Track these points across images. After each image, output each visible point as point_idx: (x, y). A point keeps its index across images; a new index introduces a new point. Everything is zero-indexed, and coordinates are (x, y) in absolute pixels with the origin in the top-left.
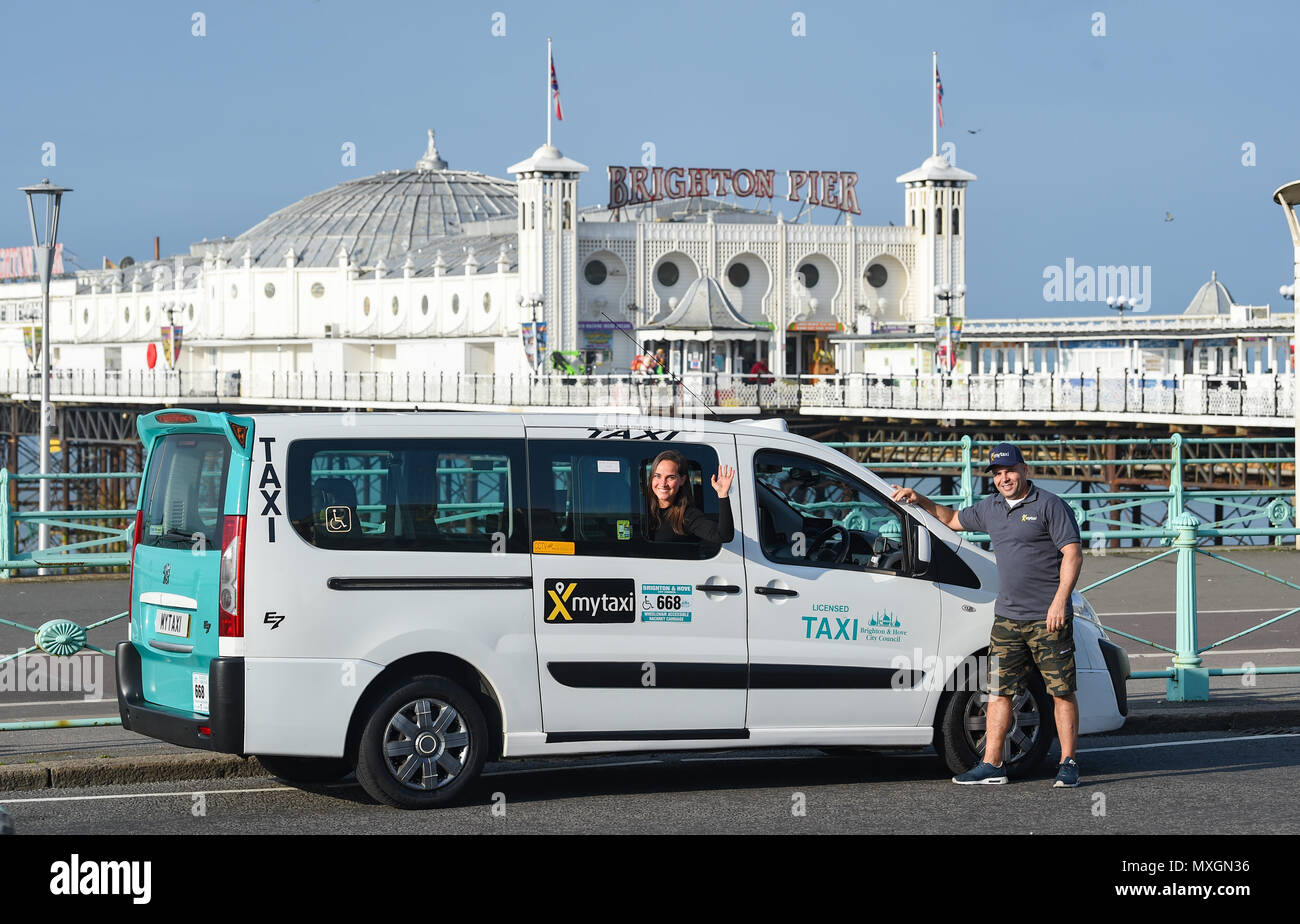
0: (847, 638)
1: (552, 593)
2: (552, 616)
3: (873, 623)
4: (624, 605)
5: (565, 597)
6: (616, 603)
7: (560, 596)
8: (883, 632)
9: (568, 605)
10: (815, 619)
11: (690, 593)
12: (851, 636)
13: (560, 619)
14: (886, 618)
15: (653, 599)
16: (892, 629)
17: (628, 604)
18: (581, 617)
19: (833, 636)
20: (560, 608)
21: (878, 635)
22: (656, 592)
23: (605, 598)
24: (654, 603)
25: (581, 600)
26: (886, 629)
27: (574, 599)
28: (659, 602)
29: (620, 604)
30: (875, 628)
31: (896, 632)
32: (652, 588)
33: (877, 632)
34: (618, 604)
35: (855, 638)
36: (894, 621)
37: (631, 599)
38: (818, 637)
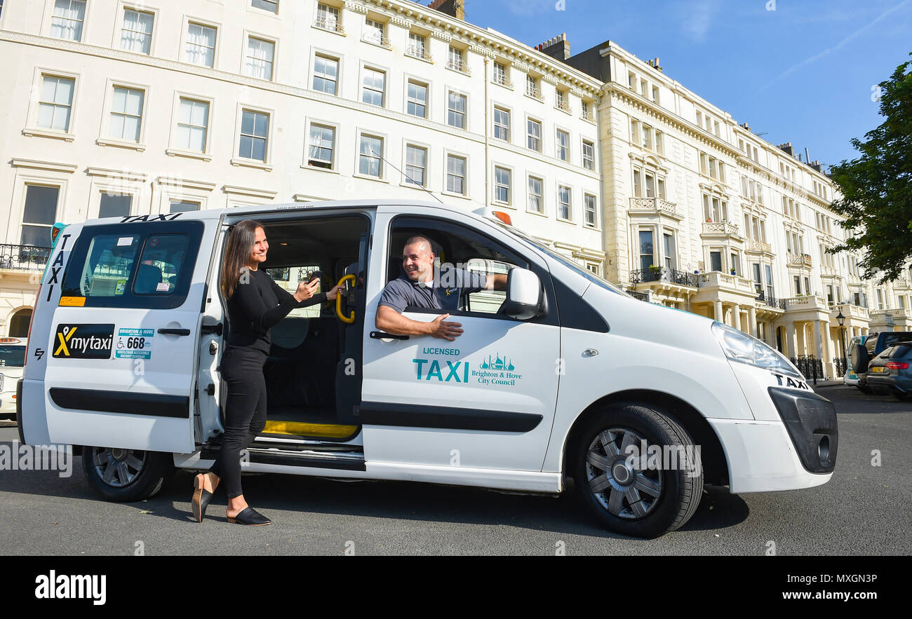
0: (458, 380)
1: (60, 335)
2: (57, 353)
3: (485, 366)
4: (104, 345)
5: (67, 339)
6: (99, 343)
7: (65, 337)
8: (496, 375)
9: (68, 344)
10: (426, 361)
11: (152, 335)
12: (461, 377)
13: (62, 355)
14: (499, 361)
15: (125, 339)
16: (505, 372)
17: (107, 344)
18: (75, 353)
19: (444, 377)
20: (63, 346)
21: (490, 378)
22: (128, 334)
23: (93, 339)
24: (126, 344)
25: (77, 340)
26: (499, 372)
27: (73, 339)
28: (129, 342)
29: (102, 343)
30: (487, 371)
31: (509, 376)
32: (127, 332)
33: (489, 375)
34: (100, 344)
35: (466, 380)
36: (507, 364)
37: (110, 340)
38: (428, 378)
